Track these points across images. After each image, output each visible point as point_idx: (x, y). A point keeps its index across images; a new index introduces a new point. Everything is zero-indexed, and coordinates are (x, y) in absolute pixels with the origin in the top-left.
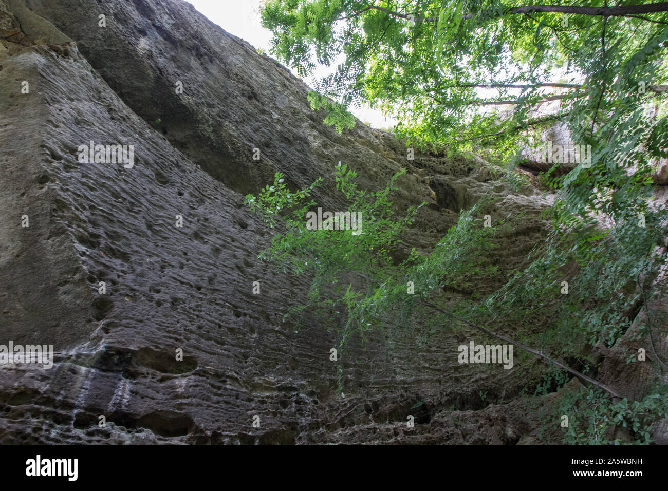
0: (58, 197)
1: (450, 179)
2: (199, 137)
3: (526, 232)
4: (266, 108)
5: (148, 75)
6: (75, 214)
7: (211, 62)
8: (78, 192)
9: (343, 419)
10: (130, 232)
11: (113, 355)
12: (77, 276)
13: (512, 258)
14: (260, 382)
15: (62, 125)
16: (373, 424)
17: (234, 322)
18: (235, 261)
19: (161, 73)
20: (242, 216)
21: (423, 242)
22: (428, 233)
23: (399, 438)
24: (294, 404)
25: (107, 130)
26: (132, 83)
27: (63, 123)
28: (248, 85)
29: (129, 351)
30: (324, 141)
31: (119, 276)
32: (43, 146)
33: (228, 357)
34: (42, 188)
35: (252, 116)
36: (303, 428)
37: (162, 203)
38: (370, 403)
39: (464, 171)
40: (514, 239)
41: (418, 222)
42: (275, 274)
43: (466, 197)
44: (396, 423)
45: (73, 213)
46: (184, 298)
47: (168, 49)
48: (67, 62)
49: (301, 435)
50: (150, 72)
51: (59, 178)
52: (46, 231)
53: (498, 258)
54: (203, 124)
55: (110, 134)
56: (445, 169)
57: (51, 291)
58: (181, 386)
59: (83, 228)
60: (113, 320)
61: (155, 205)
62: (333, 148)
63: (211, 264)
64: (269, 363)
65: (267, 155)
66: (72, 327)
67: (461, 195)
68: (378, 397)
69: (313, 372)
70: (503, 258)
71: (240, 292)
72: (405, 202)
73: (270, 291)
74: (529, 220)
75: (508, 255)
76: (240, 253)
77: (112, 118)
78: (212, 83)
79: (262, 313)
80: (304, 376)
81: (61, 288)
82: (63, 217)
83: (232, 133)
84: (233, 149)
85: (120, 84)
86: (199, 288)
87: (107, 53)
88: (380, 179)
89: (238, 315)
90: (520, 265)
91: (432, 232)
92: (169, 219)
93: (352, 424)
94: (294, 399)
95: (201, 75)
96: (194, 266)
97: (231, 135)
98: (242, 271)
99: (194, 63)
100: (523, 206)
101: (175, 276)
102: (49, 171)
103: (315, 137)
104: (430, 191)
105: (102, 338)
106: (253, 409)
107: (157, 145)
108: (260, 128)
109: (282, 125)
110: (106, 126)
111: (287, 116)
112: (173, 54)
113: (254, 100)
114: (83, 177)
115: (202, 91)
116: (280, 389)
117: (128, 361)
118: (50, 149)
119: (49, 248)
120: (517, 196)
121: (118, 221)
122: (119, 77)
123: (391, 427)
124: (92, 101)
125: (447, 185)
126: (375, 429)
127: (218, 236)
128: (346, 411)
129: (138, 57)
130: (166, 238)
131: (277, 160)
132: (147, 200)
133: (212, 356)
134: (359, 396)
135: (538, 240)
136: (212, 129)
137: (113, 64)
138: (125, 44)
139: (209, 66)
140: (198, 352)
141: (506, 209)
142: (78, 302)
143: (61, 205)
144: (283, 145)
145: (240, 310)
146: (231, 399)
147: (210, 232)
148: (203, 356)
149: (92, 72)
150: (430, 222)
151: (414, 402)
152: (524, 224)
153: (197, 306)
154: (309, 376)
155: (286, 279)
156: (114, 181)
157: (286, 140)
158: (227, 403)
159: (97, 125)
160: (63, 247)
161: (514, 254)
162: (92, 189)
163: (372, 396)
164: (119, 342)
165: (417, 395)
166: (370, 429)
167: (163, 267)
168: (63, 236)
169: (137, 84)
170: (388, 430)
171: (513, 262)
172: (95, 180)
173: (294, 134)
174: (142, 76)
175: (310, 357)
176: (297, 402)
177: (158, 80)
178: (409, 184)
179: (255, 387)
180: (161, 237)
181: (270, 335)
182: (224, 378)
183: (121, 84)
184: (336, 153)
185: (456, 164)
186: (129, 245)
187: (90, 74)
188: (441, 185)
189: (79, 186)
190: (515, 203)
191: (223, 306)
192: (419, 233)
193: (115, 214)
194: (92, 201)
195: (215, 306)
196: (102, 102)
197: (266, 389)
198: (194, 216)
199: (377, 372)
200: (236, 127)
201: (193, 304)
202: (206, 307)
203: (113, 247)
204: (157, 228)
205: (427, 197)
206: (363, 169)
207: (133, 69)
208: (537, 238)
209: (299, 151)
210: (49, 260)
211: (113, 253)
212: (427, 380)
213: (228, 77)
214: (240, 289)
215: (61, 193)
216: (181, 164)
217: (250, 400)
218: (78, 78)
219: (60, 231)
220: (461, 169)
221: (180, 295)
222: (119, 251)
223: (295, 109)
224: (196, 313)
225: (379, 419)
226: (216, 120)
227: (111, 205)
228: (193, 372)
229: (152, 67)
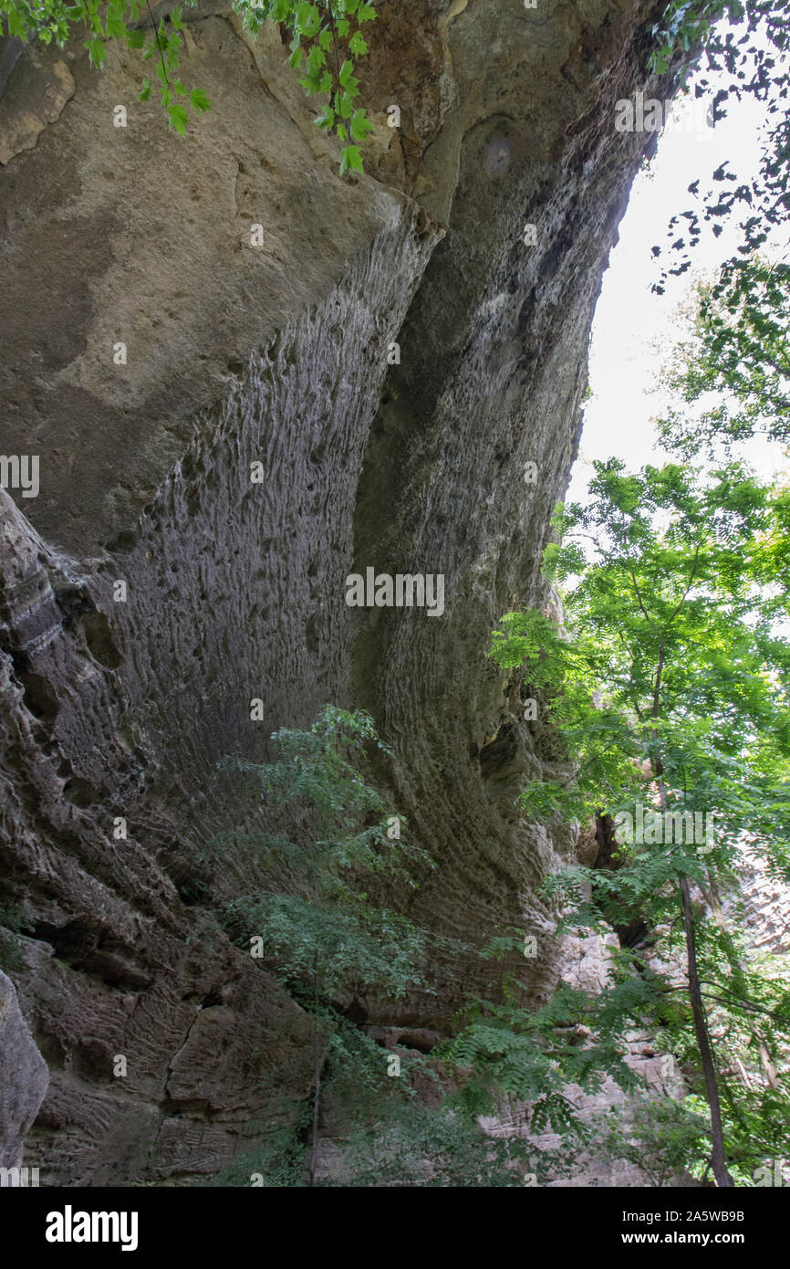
0: (224, 402)
1: (527, 744)
2: (403, 444)
3: (502, 875)
4: (494, 485)
5: (453, 340)
6: (214, 432)
7: (522, 383)
8: (243, 410)
9: (140, 827)
10: (228, 488)
11: (79, 597)
12: (143, 493)
13: (455, 875)
14: (133, 729)
15: (319, 322)
16: (152, 858)
17: (186, 658)
18: (261, 600)
19: (465, 352)
20: (323, 560)
21: (416, 764)
22: (432, 762)
23: (152, 893)
24: (128, 777)
25: (343, 362)
26: (429, 327)
27: (323, 321)
28: (515, 443)
29: (93, 607)
30: (489, 573)
31: (169, 525)
32: (278, 331)
33: (143, 684)
34: (224, 373)
35: (472, 478)
36: (107, 804)
37: (285, 483)
38: (174, 839)
39: (549, 753)
40: (484, 864)
41: (441, 743)
42: (270, 646)
43: (512, 777)
44: (167, 877)
45: (214, 429)
46: (183, 596)
47: (507, 330)
48: (411, 248)
49: (100, 807)
50: (459, 339)
51: (248, 381)
52: (176, 420)
53: (446, 860)
54: (424, 440)
55: (340, 368)
56: (539, 729)
57: (109, 480)
58: (84, 675)
59: (203, 450)
60: (116, 564)
61: (278, 479)
62: (486, 589)
63: (240, 582)
64: (159, 721)
65: (426, 530)
66: (83, 533)
67: (511, 769)
68: (186, 842)
69: (175, 765)
70: (449, 866)
71: (226, 633)
72: (460, 713)
73: (246, 658)
74: (521, 870)
75: (456, 870)
76: (274, 597)
77: (365, 350)
78: (491, 404)
79: (215, 671)
80: (166, 762)
81: (120, 488)
82: (203, 424)
83: (431, 477)
84: (410, 491)
85: (420, 314)
86: (204, 597)
87: (455, 273)
88: (477, 667)
89: (196, 653)
90: (451, 890)
91: (437, 766)
92: (271, 505)
93: (139, 840)
94: (134, 772)
95: (495, 387)
96: (228, 572)
97: (428, 477)
98: (251, 615)
99: (507, 368)
100: (537, 853)
101: (203, 568)
102: (250, 367)
103: (490, 559)
104: (493, 732)
105: (90, 573)
106: (100, 748)
107: (360, 416)
108: (461, 498)
109: (482, 516)
110: (350, 355)
111: (500, 511)
112: (504, 339)
113: (497, 464)
114: (266, 397)
115: (470, 406)
116: (137, 752)
117: (81, 613)
118: (279, 340)
119: (157, 439)
120: (548, 837)
121: (234, 468)
122: (428, 306)
123: (161, 877)
124: (374, 313)
125: (515, 747)
126: (149, 865)
127: (281, 561)
128: (151, 824)
129: (472, 313)
130: (243, 521)
131: (427, 544)
132: (279, 469)
133: (134, 672)
134: (175, 824)
135: (497, 894)
136: (423, 452)
137: (444, 288)
138: (481, 287)
139: (515, 385)
140: (131, 657)
141: (521, 835)
142: (115, 516)
143: (216, 409)
144: (453, 536)
145: (203, 650)
146: (99, 724)
147: (281, 550)
148: (129, 665)
149: (416, 279)
150: (449, 756)
151: (203, 878)
152: (511, 868)
153: (182, 614)
154: (169, 765)
155: (271, 661)
156: (281, 425)
157: (462, 533)
158: (93, 723)
159: (345, 347)
160: (167, 453)
161: (461, 875)
162: (256, 417)
163: (183, 835)
164: (97, 592)
165: (213, 876)
166: (145, 860)
167: (206, 549)
168: (181, 442)
169: (433, 334)
170: (155, 876)
171: (450, 880)
172: (269, 410)
173: (478, 536)
174: (447, 335)
175: (191, 749)
176: (133, 778)
177: (455, 354)
178: (488, 702)
179: (124, 729)
180: (243, 516)
181: (193, 697)
182: (116, 699)
183: (421, 316)
184: (482, 598)
185: (554, 739)
186: (211, 501)
187: (411, 279)
188: (512, 739)
189: (251, 405)
190: (536, 842)
191: (197, 633)
192: (426, 753)
193: (240, 461)
194: (241, 429)
195: (193, 626)
196: (381, 322)
197: (129, 740)
198: (292, 521)
199: (214, 821)
200: (444, 475)
201: (180, 608)
202: (187, 622)
203: (199, 491)
204: (251, 505)
205: (484, 733)
206: (478, 640)
207: (451, 316)
208: (500, 891)
209: (456, 557)
210: (143, 450)
211: (192, 496)
212: (236, 874)
213: (513, 415)
214: (229, 631)
215: (231, 398)
216: (351, 454)
217: (108, 737)
218: (396, 276)
219: (186, 436)
220: (550, 748)
221: (184, 592)
222: (198, 499)
223: (517, 510)
224: (174, 619)
225: (162, 859)
226: (438, 450)
227: (250, 446)
228: (106, 669)
229: (467, 337)
